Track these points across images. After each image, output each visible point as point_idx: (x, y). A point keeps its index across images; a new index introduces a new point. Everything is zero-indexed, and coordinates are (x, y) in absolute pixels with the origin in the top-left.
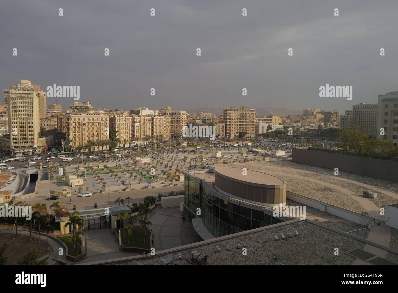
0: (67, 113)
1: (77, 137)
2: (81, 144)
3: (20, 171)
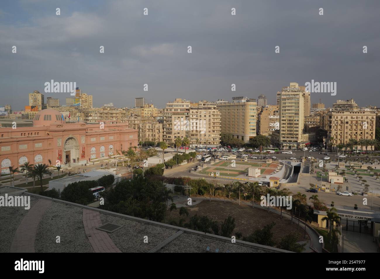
0: (330, 112)
1: (338, 134)
2: (342, 142)
3: (286, 162)
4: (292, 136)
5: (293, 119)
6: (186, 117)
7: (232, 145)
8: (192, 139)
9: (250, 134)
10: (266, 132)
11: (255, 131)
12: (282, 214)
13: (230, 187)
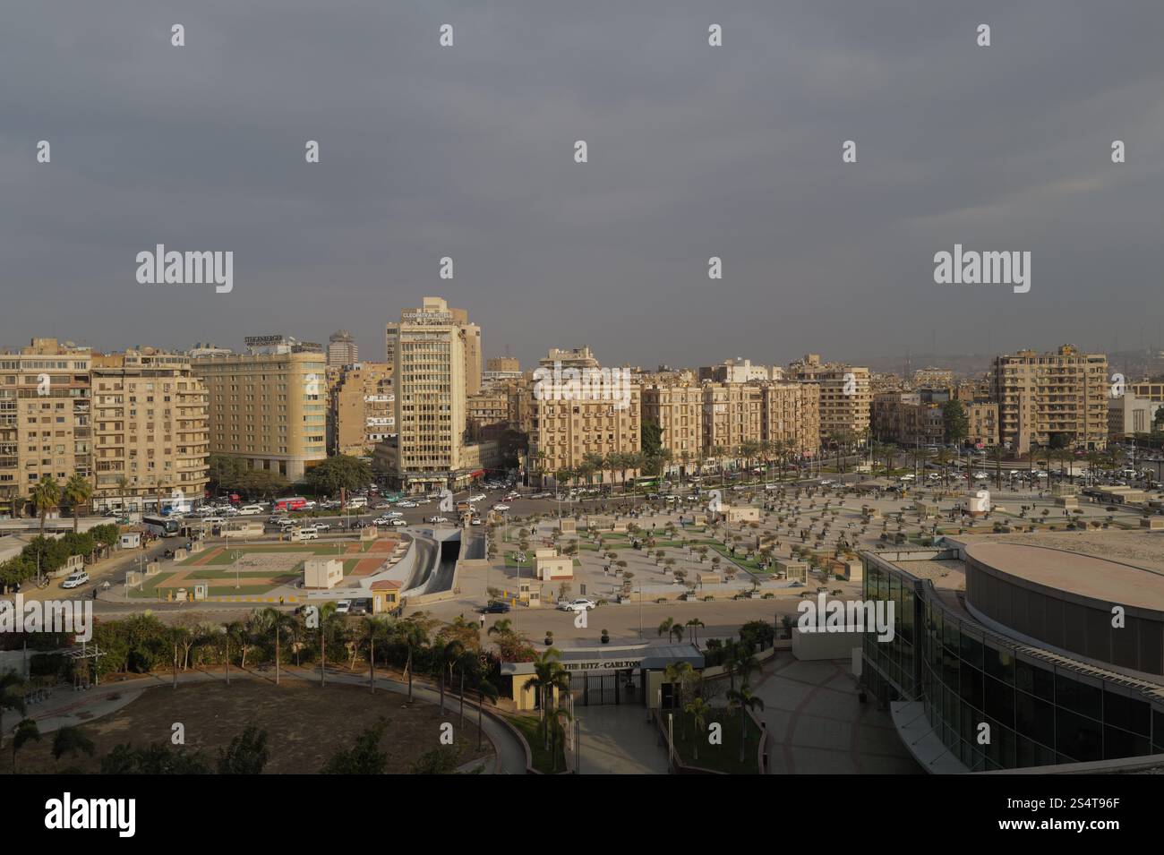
0: (532, 381)
1: (557, 443)
2: (567, 465)
3: (418, 532)
4: (435, 454)
5: (434, 403)
6: (77, 403)
7: (248, 492)
8: (100, 482)
9: (307, 452)
10: (356, 445)
11: (323, 443)
12: (413, 690)
13: (246, 629)
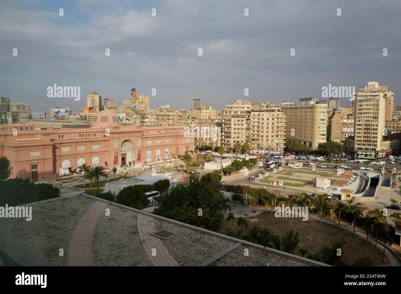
3: (361, 173)
4: (370, 144)
5: (370, 123)
6: (247, 120)
7: (298, 152)
8: (252, 145)
9: (319, 139)
10: (338, 138)
11: (325, 137)
12: (356, 232)
13: (295, 198)
